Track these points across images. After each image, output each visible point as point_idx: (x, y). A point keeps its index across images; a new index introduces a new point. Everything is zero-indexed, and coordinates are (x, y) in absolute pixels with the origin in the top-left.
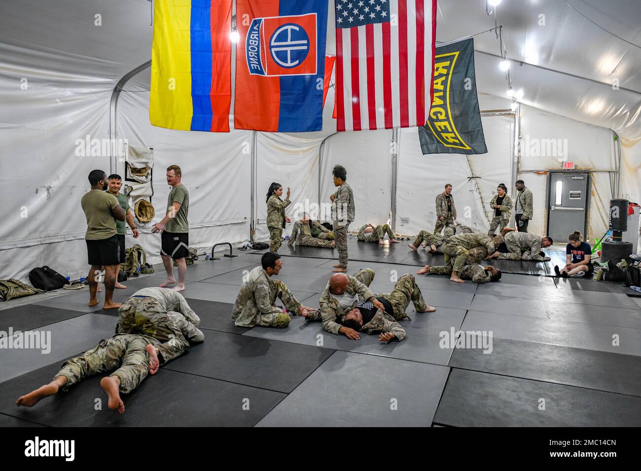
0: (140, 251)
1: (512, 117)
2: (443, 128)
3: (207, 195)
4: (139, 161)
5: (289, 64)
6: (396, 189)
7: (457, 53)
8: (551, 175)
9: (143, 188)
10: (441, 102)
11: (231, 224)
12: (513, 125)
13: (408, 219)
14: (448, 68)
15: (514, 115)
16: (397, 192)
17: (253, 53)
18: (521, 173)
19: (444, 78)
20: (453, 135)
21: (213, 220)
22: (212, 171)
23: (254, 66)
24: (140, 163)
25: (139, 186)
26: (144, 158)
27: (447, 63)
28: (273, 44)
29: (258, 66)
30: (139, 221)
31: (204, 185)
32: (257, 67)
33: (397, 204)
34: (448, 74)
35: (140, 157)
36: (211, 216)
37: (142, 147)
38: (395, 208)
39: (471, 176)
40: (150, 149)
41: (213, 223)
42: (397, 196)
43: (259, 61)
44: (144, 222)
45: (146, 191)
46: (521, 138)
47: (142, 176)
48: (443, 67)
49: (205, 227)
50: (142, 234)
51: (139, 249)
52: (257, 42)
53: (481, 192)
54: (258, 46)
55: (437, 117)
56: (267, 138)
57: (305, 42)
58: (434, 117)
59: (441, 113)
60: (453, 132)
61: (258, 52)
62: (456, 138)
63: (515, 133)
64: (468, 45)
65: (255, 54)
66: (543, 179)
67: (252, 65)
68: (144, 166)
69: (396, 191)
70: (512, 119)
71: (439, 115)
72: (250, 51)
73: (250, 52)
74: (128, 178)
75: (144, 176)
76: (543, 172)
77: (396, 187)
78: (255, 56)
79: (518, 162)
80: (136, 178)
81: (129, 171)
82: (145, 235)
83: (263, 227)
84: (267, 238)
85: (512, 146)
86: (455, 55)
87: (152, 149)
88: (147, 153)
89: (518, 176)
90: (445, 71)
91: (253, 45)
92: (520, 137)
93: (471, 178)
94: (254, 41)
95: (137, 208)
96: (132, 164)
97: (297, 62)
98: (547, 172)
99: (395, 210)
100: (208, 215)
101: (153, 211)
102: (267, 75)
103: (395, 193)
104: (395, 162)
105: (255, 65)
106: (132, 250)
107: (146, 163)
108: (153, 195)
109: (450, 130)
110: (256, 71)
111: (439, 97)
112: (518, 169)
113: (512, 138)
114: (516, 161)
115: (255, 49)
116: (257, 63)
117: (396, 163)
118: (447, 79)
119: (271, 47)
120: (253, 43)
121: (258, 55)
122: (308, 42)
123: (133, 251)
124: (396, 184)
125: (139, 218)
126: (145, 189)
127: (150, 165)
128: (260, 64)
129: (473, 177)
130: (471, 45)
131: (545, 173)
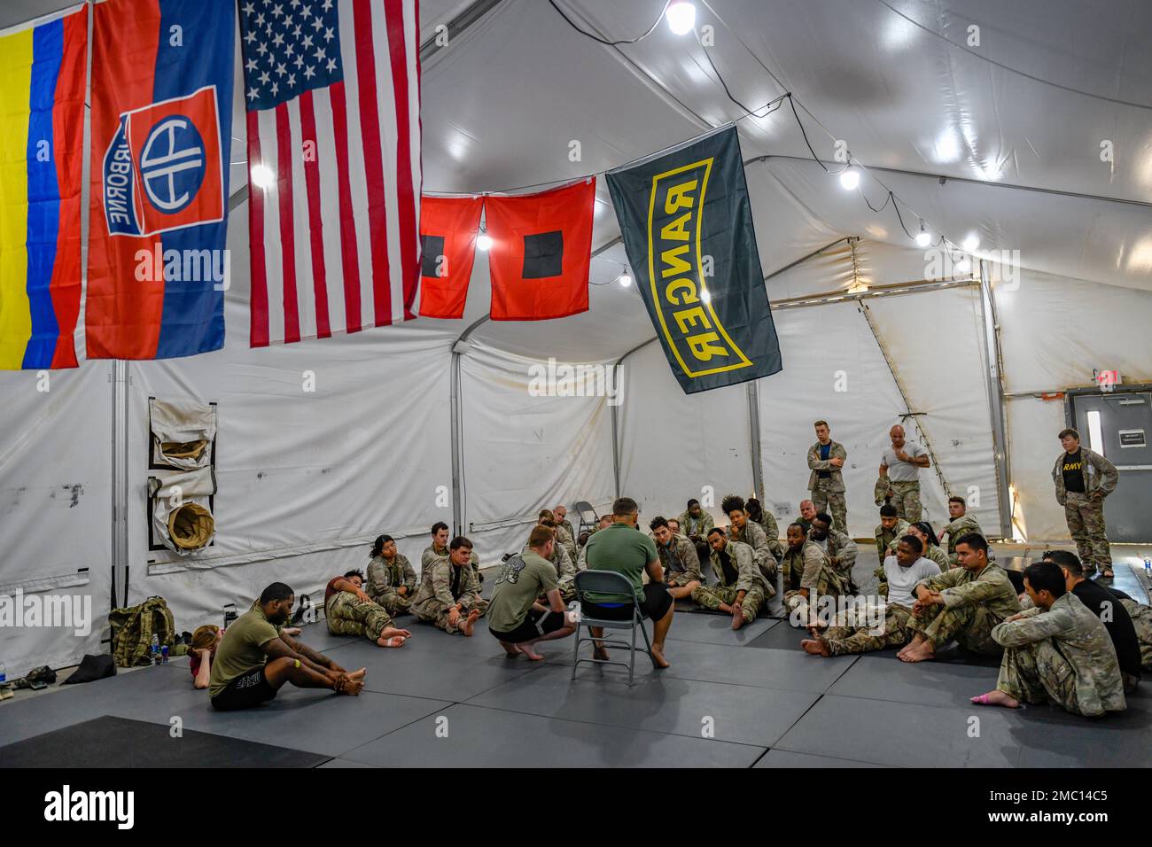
0: (161, 610)
1: (976, 289)
2: (694, 323)
3: (349, 482)
4: (184, 430)
5: (174, 204)
6: (759, 446)
7: (709, 162)
8: (1075, 399)
9: (190, 480)
10: (686, 267)
11: (408, 536)
12: (980, 304)
13: (789, 505)
14: (694, 194)
15: (979, 285)
16: (762, 453)
17: (116, 189)
18: (1009, 400)
19: (688, 217)
20: (713, 337)
21: (365, 530)
22: (361, 436)
23: (115, 217)
24: (187, 432)
25: (179, 476)
26: (196, 423)
27: (692, 185)
28: (145, 164)
29: (126, 216)
30: (177, 547)
31: (340, 465)
32: (122, 219)
33: (765, 477)
34: (695, 208)
35: (188, 421)
36: (358, 524)
37: (192, 401)
38: (762, 485)
39: (907, 412)
40: (211, 404)
41: (364, 538)
42: (762, 460)
43: (129, 206)
44: (186, 549)
45: (196, 486)
46: (999, 329)
47: (187, 457)
48: (686, 194)
49: (344, 547)
50: (190, 572)
51: (158, 606)
52: (128, 165)
53: (929, 441)
54: (129, 175)
55: (681, 300)
56: (485, 367)
57: (197, 151)
58: (675, 301)
59: (688, 290)
60: (715, 329)
61: (128, 186)
62: (722, 342)
63: (984, 320)
64: (729, 140)
65: (119, 192)
66: (1057, 409)
67: (112, 215)
68: (196, 437)
69: (759, 451)
70: (976, 293)
71: (684, 294)
72: (111, 186)
73: (109, 189)
74: (155, 462)
75: (192, 457)
76: (1055, 395)
77: (759, 443)
78: (121, 196)
79: (1000, 378)
80: (173, 461)
81: (158, 450)
82: (198, 574)
83: (484, 538)
84: (495, 558)
85: (983, 346)
86: (705, 167)
87: (216, 404)
88: (201, 413)
89: (1004, 407)
90: (689, 202)
91: (118, 173)
92: (997, 327)
93: (905, 416)
94: (121, 165)
95: (173, 522)
96: (164, 435)
97: (185, 198)
98: (1065, 393)
99: (762, 489)
100: (351, 522)
101: (212, 524)
102: (145, 233)
103: (759, 455)
104: (752, 393)
105: (117, 215)
106: (140, 608)
107: (201, 432)
108: (215, 491)
109: (707, 325)
110: (121, 226)
111: (682, 257)
112: (1001, 392)
113: (981, 329)
114: (994, 374)
115: (121, 180)
116: (125, 210)
117: (755, 395)
118: (694, 218)
119: (142, 172)
120: (120, 169)
121: (128, 194)
122: (202, 149)
123: (143, 610)
124: (758, 437)
125: (177, 540)
126: (194, 482)
127: (209, 436)
128: (130, 213)
129: (910, 415)
130: (734, 139)
131: (1060, 395)
